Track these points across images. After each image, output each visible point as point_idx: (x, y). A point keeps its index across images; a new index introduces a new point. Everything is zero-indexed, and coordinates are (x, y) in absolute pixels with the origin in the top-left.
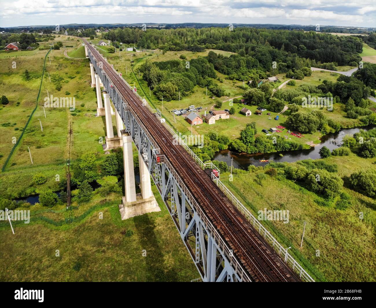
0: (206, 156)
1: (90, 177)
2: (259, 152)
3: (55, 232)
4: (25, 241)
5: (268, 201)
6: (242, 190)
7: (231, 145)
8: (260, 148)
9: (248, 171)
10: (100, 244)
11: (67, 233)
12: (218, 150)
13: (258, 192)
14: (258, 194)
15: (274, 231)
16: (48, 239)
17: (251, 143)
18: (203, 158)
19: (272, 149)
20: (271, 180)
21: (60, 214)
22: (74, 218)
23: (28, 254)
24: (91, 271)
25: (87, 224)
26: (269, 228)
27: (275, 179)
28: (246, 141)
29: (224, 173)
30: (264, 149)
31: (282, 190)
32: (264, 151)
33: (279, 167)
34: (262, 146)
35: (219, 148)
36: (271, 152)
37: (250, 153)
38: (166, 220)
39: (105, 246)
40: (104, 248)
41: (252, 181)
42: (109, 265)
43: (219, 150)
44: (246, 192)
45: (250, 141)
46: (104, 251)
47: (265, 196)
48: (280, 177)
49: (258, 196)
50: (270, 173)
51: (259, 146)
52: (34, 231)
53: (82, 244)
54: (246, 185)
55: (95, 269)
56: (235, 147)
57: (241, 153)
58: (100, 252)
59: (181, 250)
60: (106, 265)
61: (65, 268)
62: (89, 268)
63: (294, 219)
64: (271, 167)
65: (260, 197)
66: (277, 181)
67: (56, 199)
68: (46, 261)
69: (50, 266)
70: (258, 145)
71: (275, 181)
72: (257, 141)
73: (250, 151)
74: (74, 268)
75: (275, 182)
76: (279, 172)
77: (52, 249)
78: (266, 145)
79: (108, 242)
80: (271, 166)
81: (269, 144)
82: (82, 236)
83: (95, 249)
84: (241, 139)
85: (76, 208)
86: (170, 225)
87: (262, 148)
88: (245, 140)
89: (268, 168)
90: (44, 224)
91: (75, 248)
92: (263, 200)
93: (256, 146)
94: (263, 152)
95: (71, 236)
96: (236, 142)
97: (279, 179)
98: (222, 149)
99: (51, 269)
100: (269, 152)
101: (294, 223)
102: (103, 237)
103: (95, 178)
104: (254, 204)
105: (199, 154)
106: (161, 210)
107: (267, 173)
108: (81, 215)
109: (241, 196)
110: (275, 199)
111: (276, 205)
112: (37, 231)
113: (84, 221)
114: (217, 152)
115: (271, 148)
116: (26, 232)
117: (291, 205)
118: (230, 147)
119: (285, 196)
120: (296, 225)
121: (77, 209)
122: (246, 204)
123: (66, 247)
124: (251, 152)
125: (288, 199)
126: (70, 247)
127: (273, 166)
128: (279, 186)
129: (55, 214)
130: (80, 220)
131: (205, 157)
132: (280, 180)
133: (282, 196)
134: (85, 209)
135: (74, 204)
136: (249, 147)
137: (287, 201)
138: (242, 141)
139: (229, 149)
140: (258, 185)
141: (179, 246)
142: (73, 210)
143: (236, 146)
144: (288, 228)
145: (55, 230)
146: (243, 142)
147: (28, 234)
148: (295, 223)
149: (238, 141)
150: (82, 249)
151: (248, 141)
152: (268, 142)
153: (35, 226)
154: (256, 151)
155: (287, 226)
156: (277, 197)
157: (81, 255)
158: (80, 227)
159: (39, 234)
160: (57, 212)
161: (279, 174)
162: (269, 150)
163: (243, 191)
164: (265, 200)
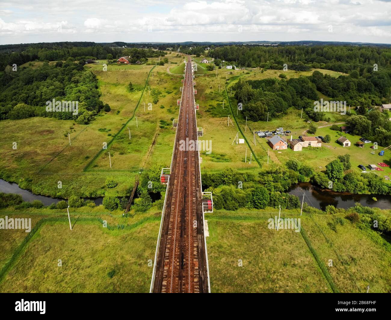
0: (278, 186)
1: (156, 188)
2: (348, 191)
3: (105, 235)
4: (77, 238)
5: (338, 251)
6: (309, 233)
7: (313, 178)
8: (349, 187)
9: (325, 212)
10: (140, 256)
11: (114, 239)
12: (297, 182)
13: (328, 239)
14: (328, 242)
15: (332, 288)
16: (97, 241)
17: (338, 179)
18: (275, 188)
19: (364, 189)
20: (349, 227)
21: (117, 219)
22: (126, 225)
23: (75, 251)
24: (122, 281)
25: (135, 234)
26: (328, 284)
27: (355, 226)
28: (332, 175)
29: (294, 210)
30: (354, 189)
31: (360, 242)
32: (354, 191)
33: (365, 213)
34: (352, 185)
35: (298, 179)
36: (363, 193)
37: (336, 191)
38: (212, 247)
39: (143, 260)
40: (142, 261)
41: (326, 224)
42: (141, 279)
43: (299, 181)
44: (313, 236)
45: (337, 176)
46: (140, 265)
47: (336, 245)
48: (364, 225)
49: (326, 244)
50: (352, 219)
51: (349, 184)
52: (89, 231)
53: (123, 252)
54: (316, 228)
55: (126, 280)
56: (317, 181)
57: (324, 189)
58: (137, 264)
59: (216, 283)
60: (138, 279)
61: (100, 272)
62: (122, 278)
63: (364, 280)
64: (355, 212)
65: (329, 245)
66: (358, 230)
67: (117, 205)
68: (87, 262)
69: (89, 267)
70: (347, 182)
71: (354, 229)
72: (347, 178)
73: (336, 188)
74: (109, 274)
75: (354, 231)
76: (363, 218)
77: (97, 251)
78: (357, 184)
79: (148, 257)
80: (356, 210)
81: (362, 183)
82: (127, 245)
83: (133, 260)
84: (326, 172)
85: (131, 216)
86: (213, 254)
87: (351, 187)
88: (330, 174)
89: (350, 212)
90: (100, 225)
91: (116, 255)
92: (332, 249)
93: (344, 183)
94: (352, 192)
95: (117, 242)
96: (320, 176)
97: (360, 228)
98: (302, 181)
99: (89, 270)
100: (360, 193)
101: (361, 285)
102: (144, 250)
103: (159, 190)
104: (317, 252)
105: (271, 182)
106: (209, 236)
107: (347, 218)
108: (133, 223)
109: (305, 240)
110: (347, 251)
111: (346, 258)
112: (91, 231)
113: (133, 230)
114: (295, 184)
115: (363, 188)
116: (82, 230)
117: (365, 262)
118: (312, 181)
119: (362, 250)
120: (363, 287)
121: (133, 217)
122: (309, 250)
123: (110, 252)
124: (338, 190)
125: (364, 253)
126: (113, 253)
127: (359, 210)
128: (358, 236)
129: (112, 218)
130: (131, 228)
131: (277, 187)
132: (361, 229)
133: (358, 248)
134: (139, 218)
135: (132, 212)
136: (336, 184)
137: (362, 256)
138: (327, 176)
139: (310, 182)
140: (332, 231)
141: (215, 280)
142: (128, 217)
143: (318, 180)
144: (352, 289)
145: (106, 233)
146: (329, 176)
147: (83, 232)
148: (362, 284)
149: (323, 175)
150: (122, 257)
151: (335, 176)
152: (361, 181)
153: (91, 226)
154: (343, 189)
155: (352, 286)
156: (352, 249)
157: (119, 263)
158: (128, 235)
159: (92, 234)
160: (115, 216)
161: (363, 221)
162: (360, 191)
163: (310, 234)
164: (333, 249)
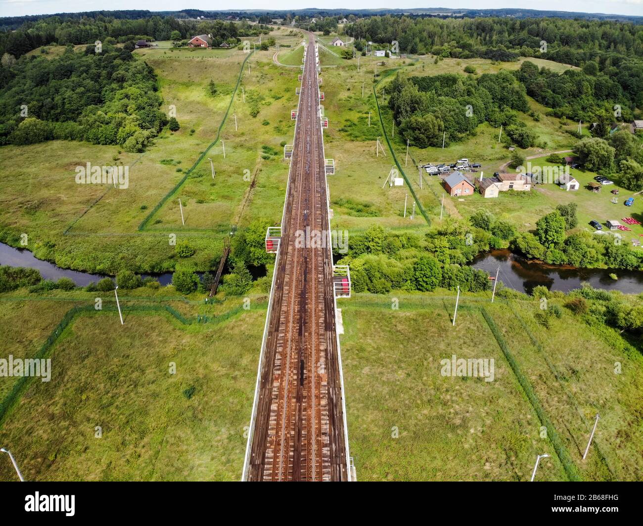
0: (457, 256)
1: (257, 258)
2: (570, 264)
3: (178, 333)
4: (133, 338)
5: (550, 359)
6: (504, 330)
7: (514, 242)
8: (573, 257)
9: (531, 297)
10: (234, 365)
11: (193, 338)
12: (487, 248)
13: (535, 339)
14: (534, 343)
15: (539, 417)
16: (165, 341)
17: (556, 243)
18: (451, 259)
19: (597, 260)
20: (570, 321)
21: (195, 307)
22: (211, 316)
23: (130, 357)
24: (207, 403)
25: (226, 330)
26: (533, 409)
27: (580, 320)
28: (545, 237)
29: (482, 293)
30: (580, 260)
31: (587, 345)
32: (580, 263)
33: (597, 298)
34: (577, 253)
35: (490, 244)
36: (596, 267)
37: (551, 262)
38: (348, 350)
39: (239, 370)
40: (237, 373)
41: (532, 316)
42: (236, 401)
43: (491, 248)
44: (510, 335)
45: (554, 239)
46: (235, 378)
47: (547, 349)
48: (594, 318)
49: (531, 347)
50: (574, 307)
51: (572, 252)
52: (151, 326)
53: (207, 359)
54: (516, 322)
55: (212, 402)
56: (521, 246)
57: (531, 259)
58: (230, 378)
59: (355, 407)
60: (231, 400)
61: (172, 390)
62: (205, 399)
63: (591, 404)
64: (580, 296)
65: (535, 348)
66: (584, 325)
67: (196, 284)
68: (150, 374)
69: (153, 382)
70: (570, 249)
71: (578, 324)
72: (570, 242)
73: (552, 258)
74: (186, 392)
75: (577, 327)
76: (594, 307)
77: (165, 358)
78: (586, 252)
79: (246, 365)
80: (582, 293)
81: (593, 251)
82: (212, 347)
83: (223, 371)
84: (536, 233)
85: (219, 302)
86: (349, 361)
87: (576, 258)
88: (543, 235)
89: (573, 296)
90: (169, 317)
91: (196, 363)
92: (540, 355)
93: (564, 251)
94: (577, 265)
95: (197, 343)
96: (525, 238)
97: (588, 322)
98: (496, 247)
99: (153, 387)
100: (589, 267)
101: (586, 412)
102: (241, 356)
103: (264, 261)
104: (517, 360)
105: (444, 249)
106: (343, 333)
107: (567, 306)
108: (223, 313)
109: (497, 340)
110: (565, 358)
111: (562, 369)
112: (154, 325)
113: (223, 324)
114: (484, 251)
115: (595, 259)
116: (139, 325)
117: (594, 376)
118: (513, 246)
119: (589, 357)
120: (589, 416)
121: (222, 304)
122: (503, 356)
123: (185, 358)
124: (554, 261)
125: (593, 363)
126: (191, 359)
127: (587, 295)
128: (585, 335)
129: (187, 306)
130: (219, 321)
131: (455, 257)
132: (590, 324)
133: (583, 355)
134: (232, 306)
135: (219, 296)
136: (551, 251)
137: (589, 367)
138: (538, 239)
139: (509, 248)
140: (541, 326)
141: (354, 401)
142: (214, 304)
143: (523, 245)
144: (570, 418)
145: (179, 329)
146: (540, 239)
147: (141, 328)
148: (588, 411)
149: (531, 236)
150: (206, 367)
151: (550, 239)
152: (593, 247)
153: (154, 319)
154: (563, 261)
155: (570, 415)
156: (572, 355)
157: (201, 376)
158: (215, 332)
159: (157, 331)
160: (192, 303)
161: (592, 312)
162: (590, 263)
163: (506, 332)
164: (543, 356)
